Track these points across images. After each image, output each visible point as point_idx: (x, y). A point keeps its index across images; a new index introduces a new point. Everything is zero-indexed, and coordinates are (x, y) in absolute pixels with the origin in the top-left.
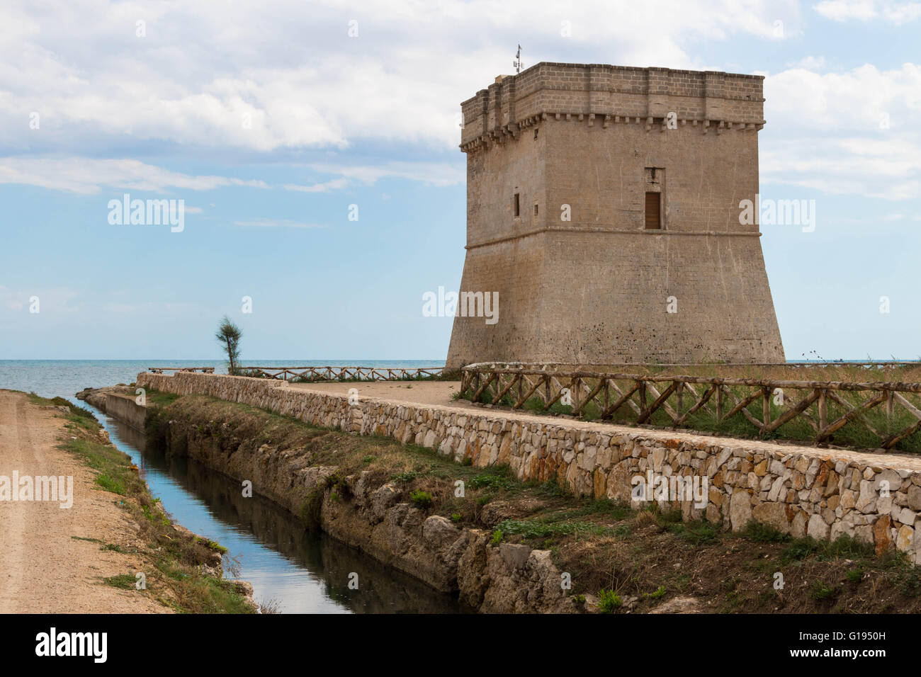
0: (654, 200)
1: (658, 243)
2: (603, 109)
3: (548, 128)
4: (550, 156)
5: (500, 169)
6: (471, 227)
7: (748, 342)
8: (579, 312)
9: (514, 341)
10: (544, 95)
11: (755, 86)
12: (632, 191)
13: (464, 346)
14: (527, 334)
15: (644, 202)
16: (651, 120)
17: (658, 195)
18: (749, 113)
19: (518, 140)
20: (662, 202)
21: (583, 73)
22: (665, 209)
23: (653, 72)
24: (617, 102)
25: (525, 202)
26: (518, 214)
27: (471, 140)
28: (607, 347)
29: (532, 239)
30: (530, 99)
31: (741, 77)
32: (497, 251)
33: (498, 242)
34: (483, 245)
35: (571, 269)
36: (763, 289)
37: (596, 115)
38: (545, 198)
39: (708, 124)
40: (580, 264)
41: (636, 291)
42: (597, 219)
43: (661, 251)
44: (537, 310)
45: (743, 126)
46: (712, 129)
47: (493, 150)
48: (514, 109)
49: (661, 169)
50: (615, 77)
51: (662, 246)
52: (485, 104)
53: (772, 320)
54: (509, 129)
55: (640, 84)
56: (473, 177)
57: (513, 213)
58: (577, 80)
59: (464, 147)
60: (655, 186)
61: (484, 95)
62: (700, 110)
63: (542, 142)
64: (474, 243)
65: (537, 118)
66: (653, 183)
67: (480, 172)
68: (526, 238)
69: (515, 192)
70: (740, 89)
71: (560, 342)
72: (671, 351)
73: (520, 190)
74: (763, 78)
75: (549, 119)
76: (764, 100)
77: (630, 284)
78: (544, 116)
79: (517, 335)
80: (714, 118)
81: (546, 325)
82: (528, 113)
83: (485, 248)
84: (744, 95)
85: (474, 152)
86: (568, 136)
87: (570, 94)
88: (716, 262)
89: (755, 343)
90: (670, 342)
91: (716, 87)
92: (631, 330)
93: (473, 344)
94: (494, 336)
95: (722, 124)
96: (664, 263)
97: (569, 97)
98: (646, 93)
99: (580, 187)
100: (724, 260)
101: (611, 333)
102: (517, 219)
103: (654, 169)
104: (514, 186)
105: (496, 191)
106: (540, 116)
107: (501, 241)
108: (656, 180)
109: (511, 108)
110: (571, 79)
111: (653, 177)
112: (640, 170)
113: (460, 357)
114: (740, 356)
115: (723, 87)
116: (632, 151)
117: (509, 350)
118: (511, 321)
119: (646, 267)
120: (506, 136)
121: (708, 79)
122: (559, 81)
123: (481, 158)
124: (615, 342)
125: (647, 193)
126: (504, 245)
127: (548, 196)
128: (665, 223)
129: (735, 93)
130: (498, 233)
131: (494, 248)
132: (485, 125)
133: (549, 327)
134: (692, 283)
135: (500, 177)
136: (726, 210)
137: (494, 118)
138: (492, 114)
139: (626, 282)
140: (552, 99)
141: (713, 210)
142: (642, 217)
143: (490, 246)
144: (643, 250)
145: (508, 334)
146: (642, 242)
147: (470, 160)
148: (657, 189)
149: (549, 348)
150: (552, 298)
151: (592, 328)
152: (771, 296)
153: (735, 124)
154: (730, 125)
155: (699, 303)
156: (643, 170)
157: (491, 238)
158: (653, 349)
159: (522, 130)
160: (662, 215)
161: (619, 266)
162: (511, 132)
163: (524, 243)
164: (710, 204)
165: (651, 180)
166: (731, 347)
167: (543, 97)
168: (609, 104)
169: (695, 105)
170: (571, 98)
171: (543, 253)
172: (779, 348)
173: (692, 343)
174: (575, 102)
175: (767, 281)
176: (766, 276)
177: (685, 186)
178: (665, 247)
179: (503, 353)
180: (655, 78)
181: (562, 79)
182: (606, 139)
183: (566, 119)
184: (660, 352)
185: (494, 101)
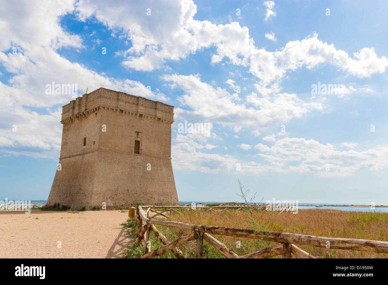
0: (137, 143)
1: (139, 159)
2: (122, 108)
3: (101, 112)
4: (102, 123)
5: (78, 129)
6: (63, 151)
7: (167, 196)
8: (109, 183)
9: (80, 194)
10: (101, 99)
11: (171, 109)
12: (130, 139)
13: (56, 196)
14: (87, 191)
15: (134, 143)
16: (139, 115)
17: (139, 142)
18: (169, 117)
19: (87, 118)
20: (140, 144)
21: (116, 94)
22: (141, 147)
23: (140, 98)
24: (127, 107)
25: (89, 140)
26: (85, 145)
27: (66, 119)
28: (119, 197)
29: (91, 154)
30: (94, 102)
31: (167, 105)
32: (74, 159)
33: (74, 156)
34: (67, 158)
35: (107, 166)
36: (172, 177)
37: (120, 110)
38: (99, 138)
39: (157, 119)
40: (110, 164)
41: (130, 176)
42: (118, 148)
43: (139, 161)
44: (92, 182)
45: (167, 121)
46: (158, 121)
47: (75, 122)
48: (87, 106)
49: (141, 133)
50: (127, 98)
51: (140, 160)
52: (73, 105)
53: (175, 188)
54: (84, 113)
55: (136, 102)
56: (65, 133)
57: (83, 145)
58: (114, 96)
59: (62, 122)
60: (138, 138)
61: (73, 102)
62: (155, 114)
63: (99, 117)
64: (63, 157)
65: (97, 109)
66: (138, 137)
67: (68, 131)
68: (88, 154)
69: (84, 137)
70: (167, 109)
71: (101, 195)
72: (142, 199)
73: (87, 136)
74: (174, 107)
75: (103, 109)
76: (174, 114)
77: (128, 174)
78: (101, 107)
79: (82, 192)
80: (159, 118)
81: (96, 188)
82: (93, 107)
83: (68, 158)
84: (168, 111)
85: (67, 124)
86: (109, 116)
87: (111, 101)
88: (157, 167)
89: (170, 196)
90: (142, 196)
91: (160, 107)
92: (128, 191)
93: (60, 196)
94: (70, 192)
95: (161, 120)
96: (140, 166)
97: (110, 102)
98: (137, 104)
99: (112, 135)
100: (160, 167)
101: (121, 192)
102: (85, 147)
103: (138, 132)
104: (84, 135)
105: (75, 137)
106: (99, 108)
107: (76, 155)
108: (139, 136)
109: (85, 105)
110: (112, 96)
111: (138, 135)
112: (134, 132)
113: (53, 201)
114: (165, 201)
115: (162, 107)
116: (131, 125)
117: (77, 198)
118: (79, 186)
119: (134, 167)
120: (82, 116)
121: (158, 104)
122: (107, 96)
123: (69, 125)
124: (122, 196)
125: (135, 141)
126: (77, 157)
127: (100, 137)
128: (141, 152)
129: (165, 110)
130: (75, 153)
131: (73, 159)
132: (73, 113)
133: (97, 189)
134: (150, 174)
135: (78, 132)
136: (161, 149)
137: (78, 109)
138: (77, 108)
139: (127, 173)
140: (104, 101)
141: (157, 149)
142: (133, 149)
143: (71, 158)
144: (133, 161)
145: (77, 192)
146: (133, 158)
147: (64, 127)
148: (139, 139)
149: (97, 197)
150: (99, 177)
151: (114, 190)
152: (174, 180)
153: (165, 120)
154: (163, 121)
155: (152, 182)
156: (135, 132)
157: (72, 155)
158: (136, 198)
159: (89, 114)
160: (140, 149)
161: (125, 166)
162: (85, 114)
163: (86, 156)
164: (156, 147)
165: (137, 136)
166: (162, 198)
167: (101, 100)
168: (124, 107)
169: (153, 112)
170: (111, 102)
171: (96, 159)
172: (177, 198)
173: (149, 196)
174: (113, 104)
175: (173, 175)
176: (173, 173)
177: (148, 139)
178: (141, 160)
179: (74, 199)
180: (141, 101)
181: (108, 95)
182: (123, 119)
183: (108, 110)
184: (138, 199)
185: (78, 103)
